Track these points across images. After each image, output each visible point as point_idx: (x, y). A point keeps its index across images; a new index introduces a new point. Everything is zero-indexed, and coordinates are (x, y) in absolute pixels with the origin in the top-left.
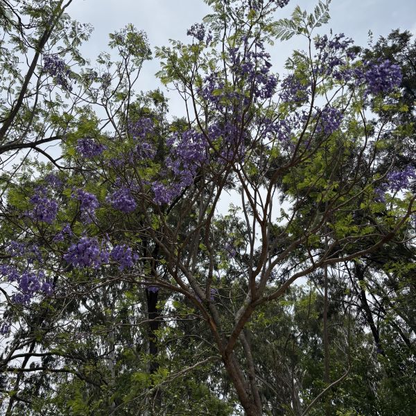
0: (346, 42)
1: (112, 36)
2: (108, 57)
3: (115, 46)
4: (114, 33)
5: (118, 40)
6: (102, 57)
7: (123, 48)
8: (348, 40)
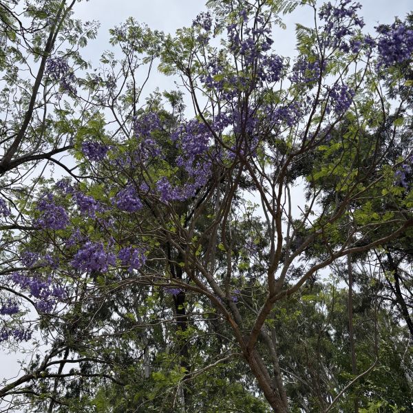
0: (354, 8)
1: (112, 32)
2: (111, 55)
3: (116, 43)
4: (114, 29)
5: (119, 36)
6: (106, 56)
7: (126, 44)
8: (355, 5)
